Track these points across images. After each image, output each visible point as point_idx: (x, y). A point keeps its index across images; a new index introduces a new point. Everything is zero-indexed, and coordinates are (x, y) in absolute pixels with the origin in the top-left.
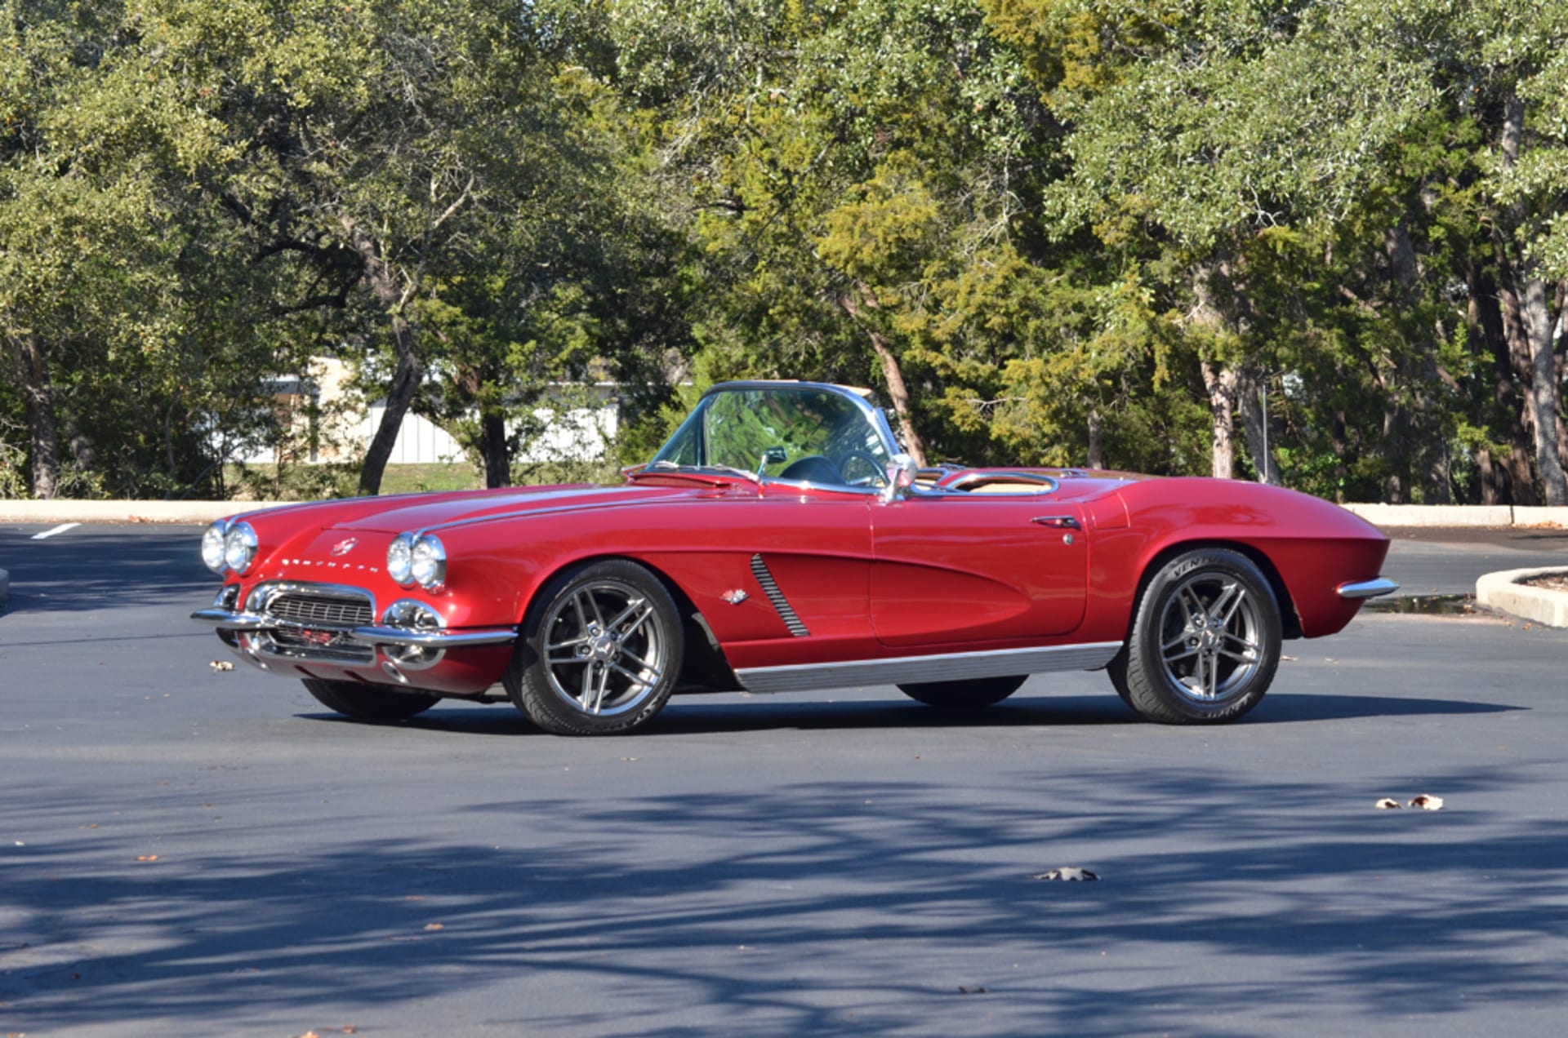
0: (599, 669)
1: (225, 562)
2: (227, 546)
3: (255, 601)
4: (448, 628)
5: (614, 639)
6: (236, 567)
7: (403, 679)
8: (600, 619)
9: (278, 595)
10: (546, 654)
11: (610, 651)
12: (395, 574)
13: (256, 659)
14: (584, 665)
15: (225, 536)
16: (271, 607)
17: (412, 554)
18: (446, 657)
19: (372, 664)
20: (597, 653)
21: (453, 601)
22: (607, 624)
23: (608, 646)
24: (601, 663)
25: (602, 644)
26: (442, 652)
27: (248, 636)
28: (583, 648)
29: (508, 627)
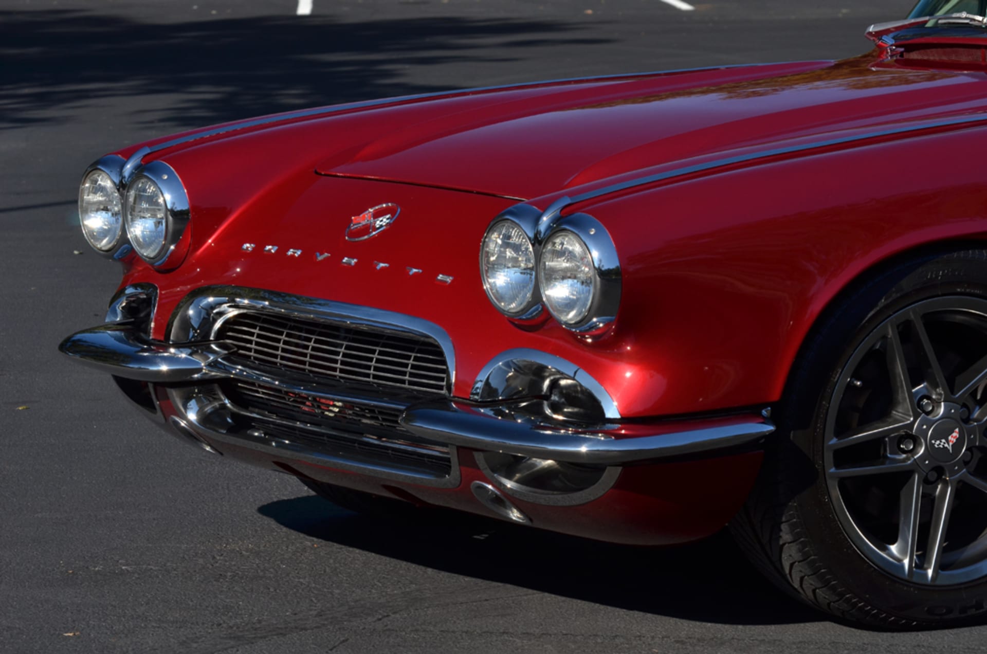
0: (934, 484)
1: (124, 240)
2: (127, 213)
3: (186, 324)
4: (625, 420)
5: (967, 420)
6: (148, 253)
7: (515, 515)
8: (940, 377)
9: (232, 313)
10: (829, 457)
11: (957, 445)
12: (501, 298)
13: (190, 435)
14: (905, 476)
15: (122, 187)
16: (221, 333)
17: (538, 257)
18: (619, 485)
19: (452, 479)
20: (930, 449)
21: (631, 359)
22: (951, 388)
23: (954, 437)
24: (939, 471)
25: (942, 433)
26: (611, 476)
27: (175, 396)
28: (901, 439)
29: (750, 413)
